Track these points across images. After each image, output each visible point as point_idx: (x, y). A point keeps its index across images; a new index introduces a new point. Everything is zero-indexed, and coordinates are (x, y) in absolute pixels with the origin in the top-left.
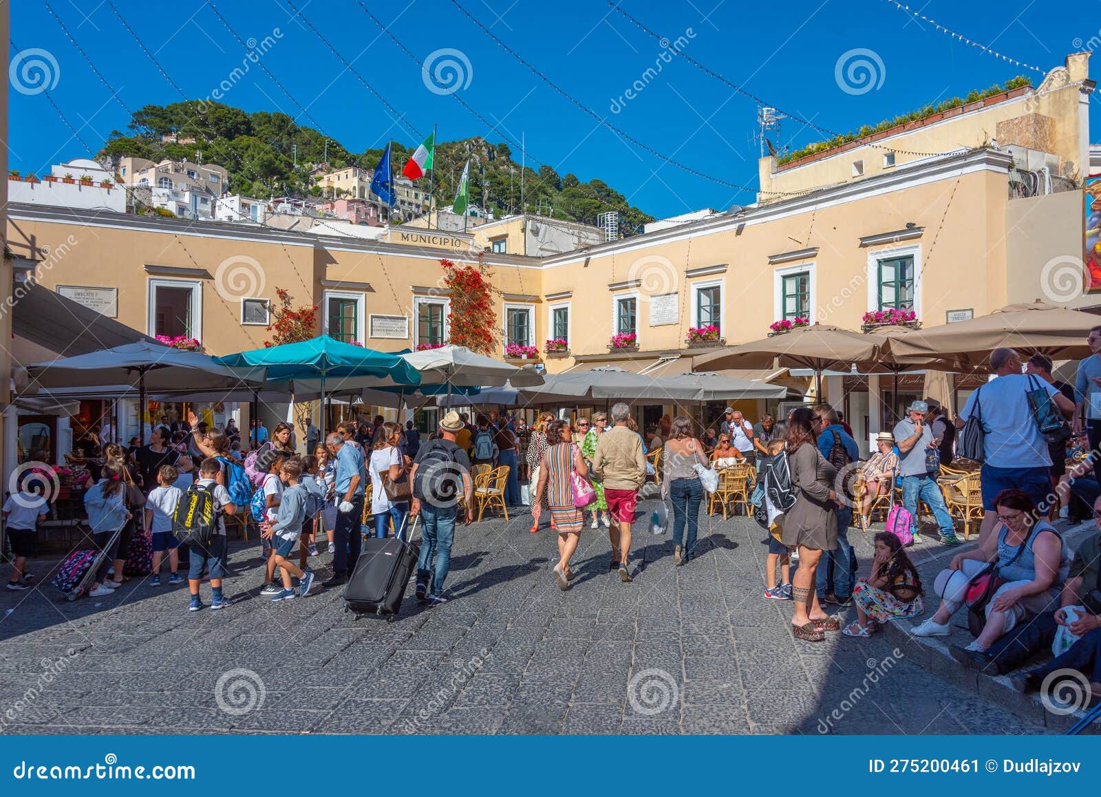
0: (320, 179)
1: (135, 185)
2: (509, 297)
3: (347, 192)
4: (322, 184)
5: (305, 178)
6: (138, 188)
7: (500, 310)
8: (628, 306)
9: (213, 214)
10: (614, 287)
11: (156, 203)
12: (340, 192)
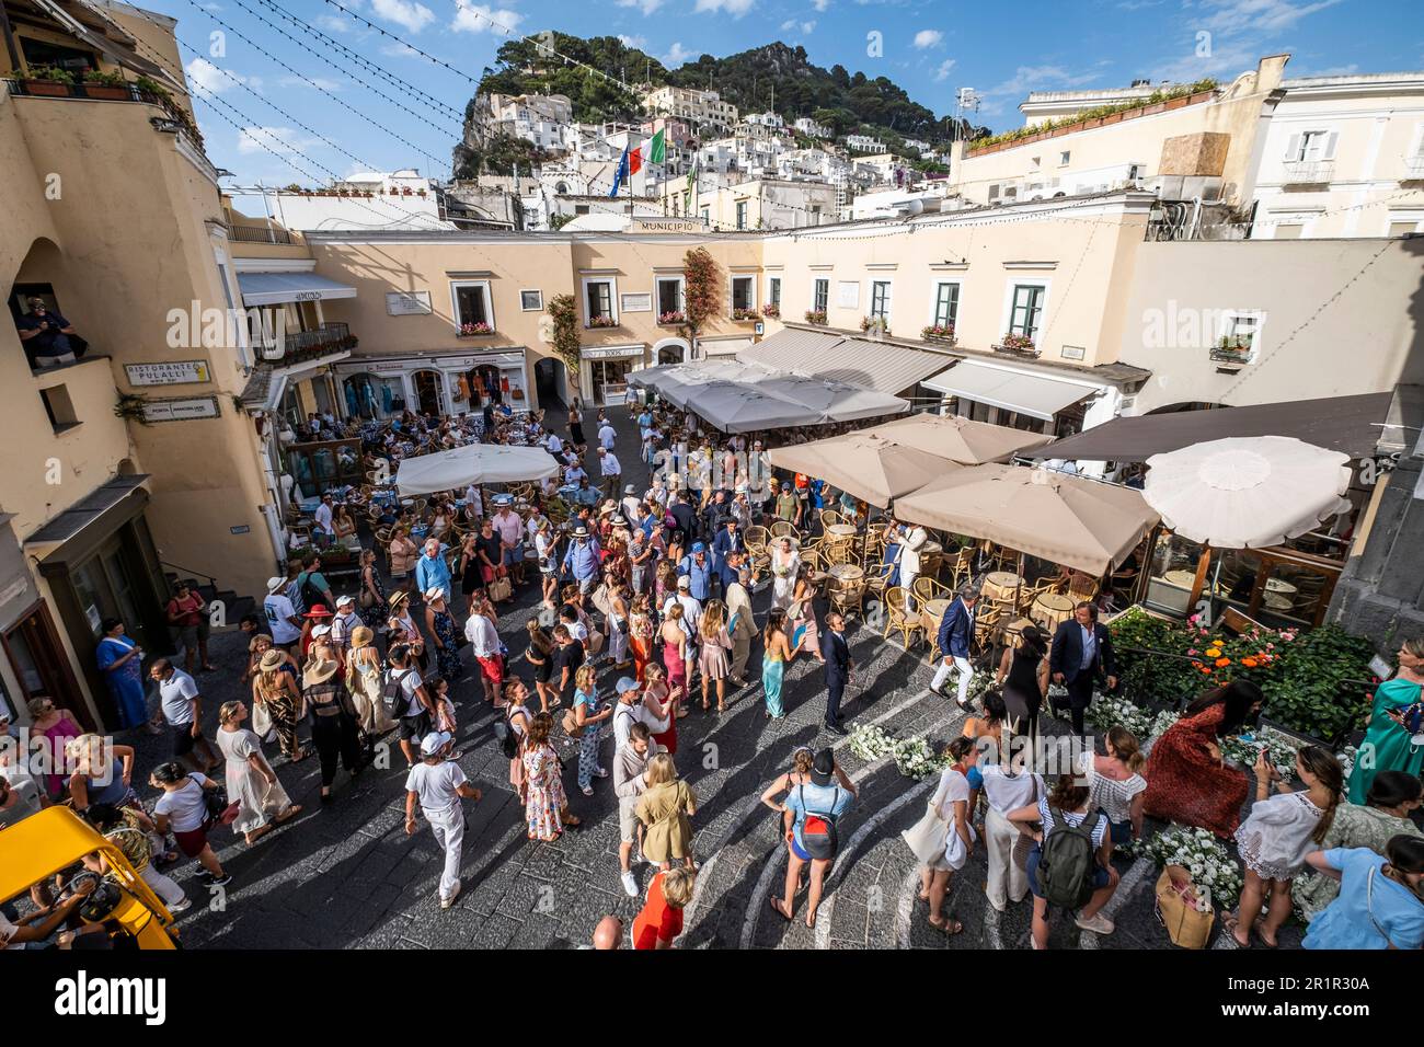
0: (644, 99)
1: (504, 119)
2: (734, 269)
3: (666, 111)
4: (645, 104)
5: (635, 99)
6: (506, 122)
7: (727, 280)
8: (823, 286)
9: (562, 141)
10: (815, 268)
11: (519, 134)
12: (660, 111)
